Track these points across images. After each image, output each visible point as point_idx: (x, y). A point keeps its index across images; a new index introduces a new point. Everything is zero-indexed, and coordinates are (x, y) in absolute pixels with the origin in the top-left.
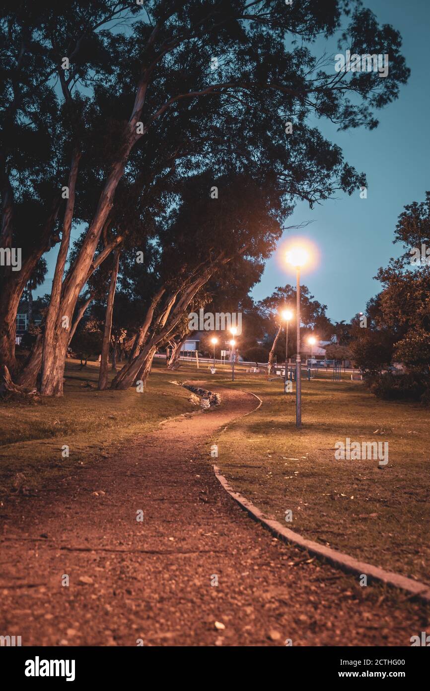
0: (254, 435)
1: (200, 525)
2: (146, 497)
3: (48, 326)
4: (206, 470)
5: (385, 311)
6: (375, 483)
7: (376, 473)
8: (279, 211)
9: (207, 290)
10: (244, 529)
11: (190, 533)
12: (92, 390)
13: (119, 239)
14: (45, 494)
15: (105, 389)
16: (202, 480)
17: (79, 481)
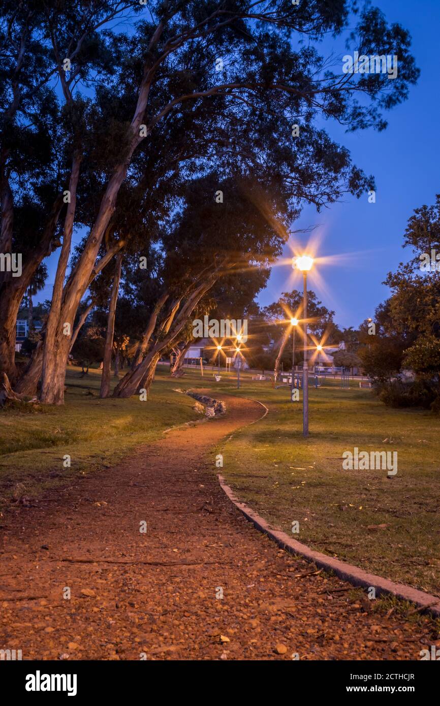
0: (260, 444)
1: (204, 536)
2: (149, 507)
3: (49, 333)
4: (211, 480)
5: (394, 317)
6: (384, 493)
7: (386, 483)
8: (285, 215)
9: (211, 295)
10: (250, 540)
11: (194, 544)
12: (94, 397)
13: (121, 244)
14: (46, 504)
15: (107, 397)
16: (207, 490)
17: (81, 491)
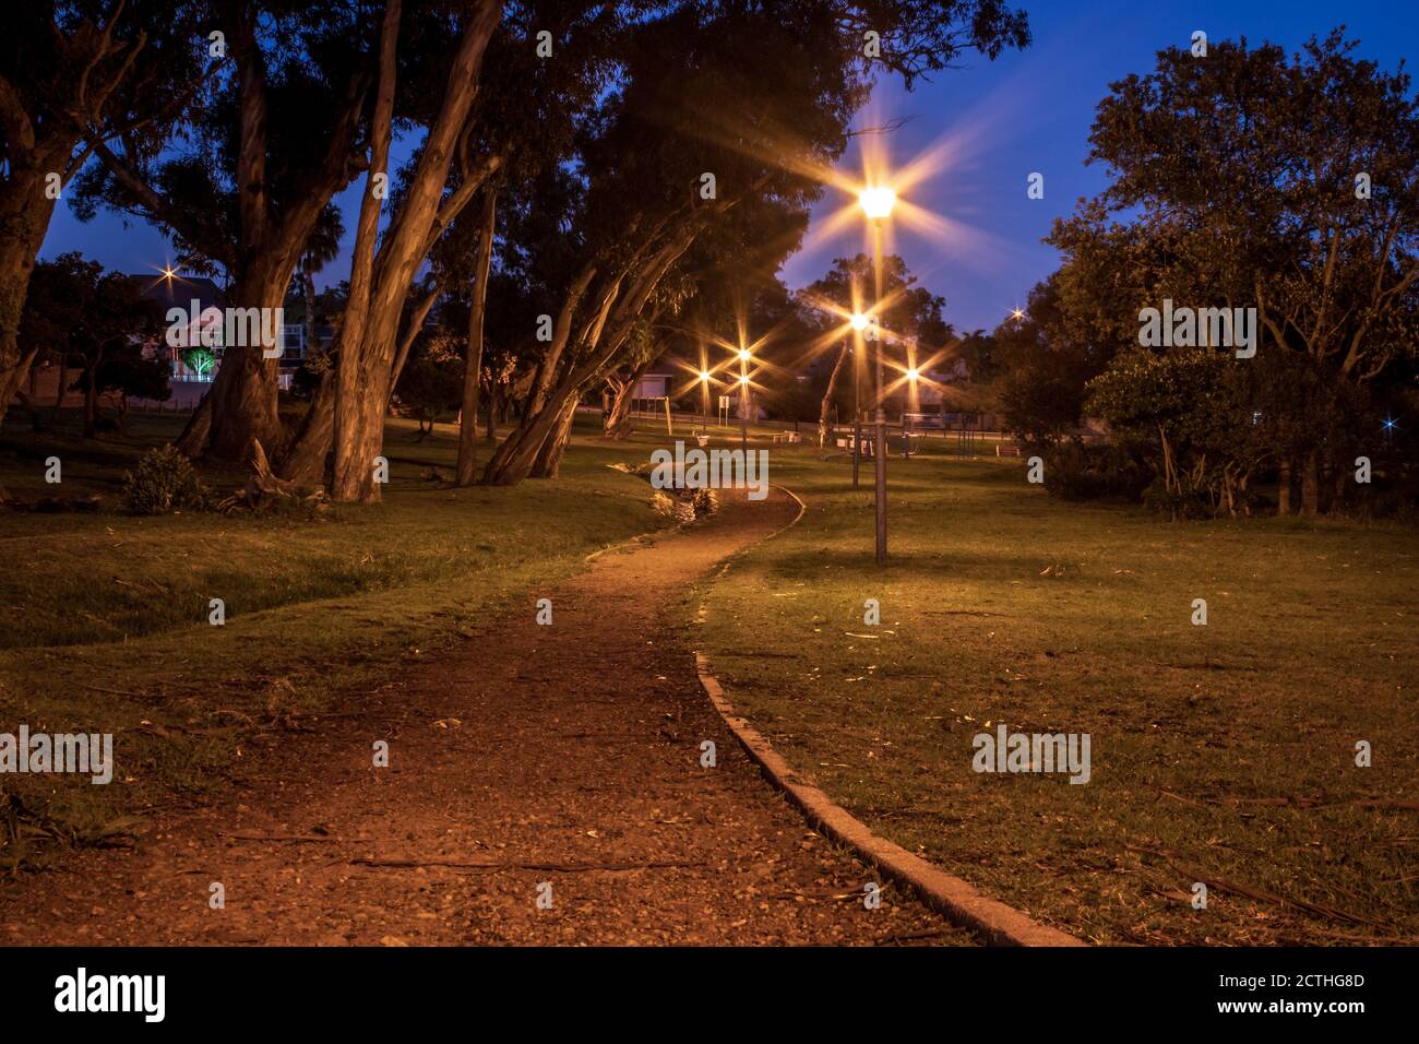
0: (787, 582)
1: (655, 798)
2: (548, 729)
3: (346, 352)
4: (681, 666)
5: (1067, 310)
6: (1038, 689)
7: (1042, 667)
8: (839, 97)
9: (686, 269)
10: (749, 807)
11: (633, 817)
12: (443, 485)
13: (494, 163)
14: (334, 725)
15: (470, 484)
16: (671, 687)
17: (408, 694)
